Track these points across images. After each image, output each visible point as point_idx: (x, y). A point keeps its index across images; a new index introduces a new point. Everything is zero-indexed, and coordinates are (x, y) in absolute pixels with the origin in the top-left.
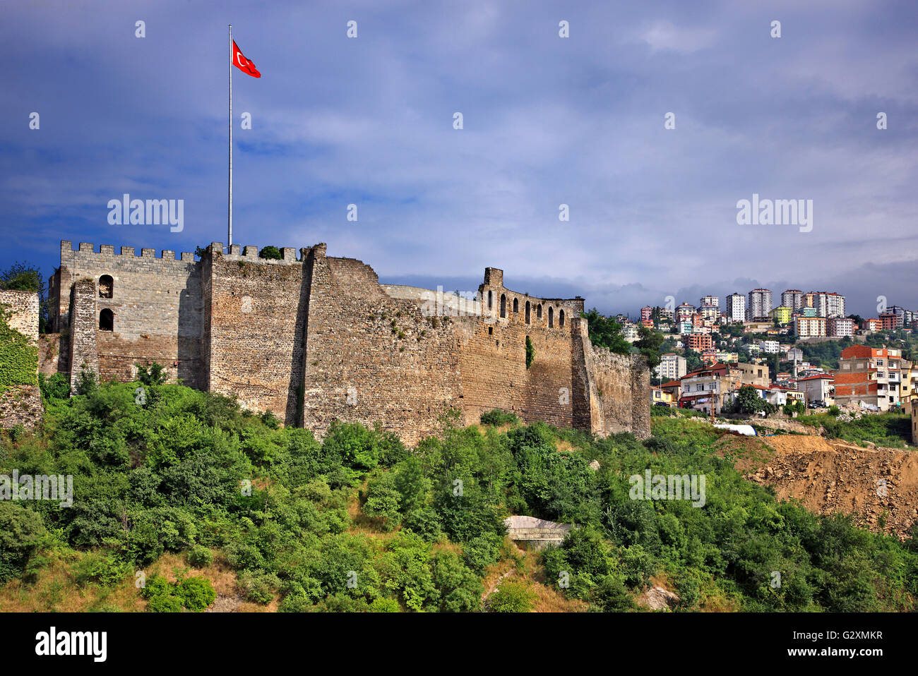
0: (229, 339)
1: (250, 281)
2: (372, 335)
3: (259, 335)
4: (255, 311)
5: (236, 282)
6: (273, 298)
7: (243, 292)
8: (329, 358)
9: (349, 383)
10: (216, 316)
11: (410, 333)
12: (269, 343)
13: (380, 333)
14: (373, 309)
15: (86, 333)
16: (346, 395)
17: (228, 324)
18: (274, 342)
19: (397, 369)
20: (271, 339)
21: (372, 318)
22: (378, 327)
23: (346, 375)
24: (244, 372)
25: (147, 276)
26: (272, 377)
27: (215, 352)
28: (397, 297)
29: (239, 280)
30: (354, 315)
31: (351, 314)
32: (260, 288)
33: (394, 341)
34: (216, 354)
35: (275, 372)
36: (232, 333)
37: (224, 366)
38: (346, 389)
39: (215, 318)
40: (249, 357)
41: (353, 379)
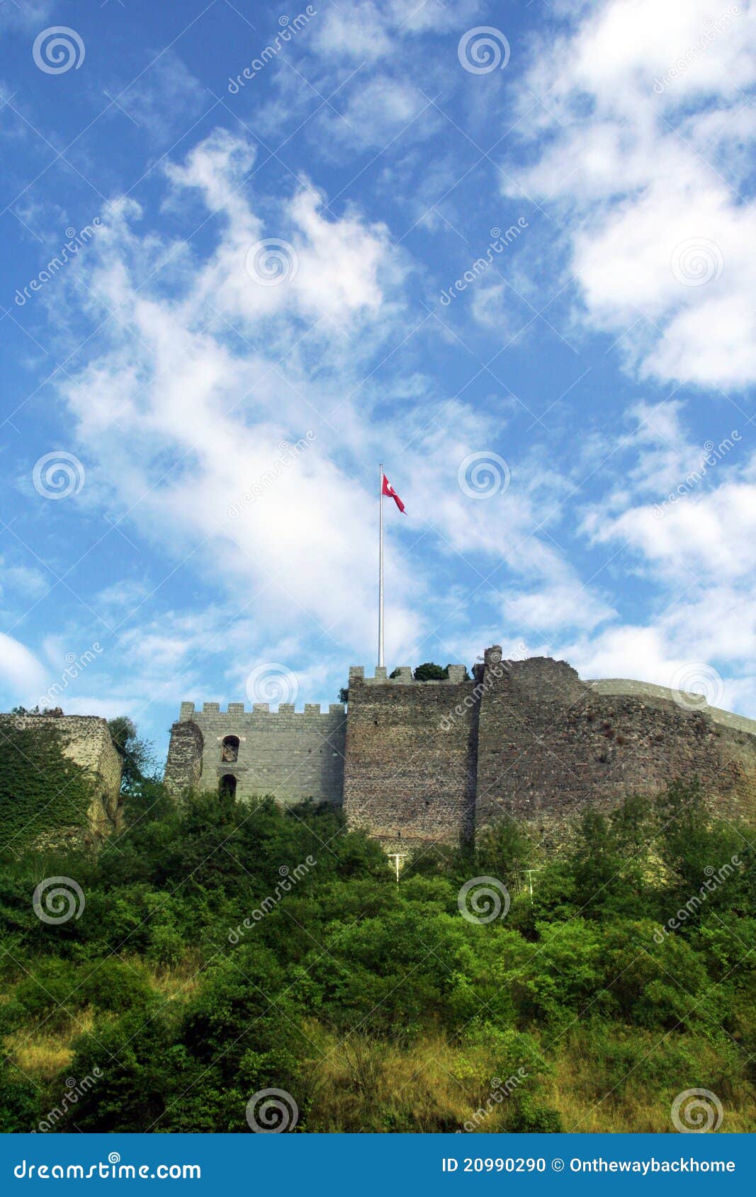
0: (369, 778)
1: (400, 707)
2: (576, 745)
3: (414, 772)
4: (407, 742)
5: (381, 709)
6: (434, 725)
7: (390, 721)
8: (512, 782)
9: (545, 812)
10: (352, 752)
11: (636, 737)
12: (428, 782)
13: (588, 741)
14: (574, 713)
15: (177, 781)
16: (542, 831)
17: (368, 760)
18: (437, 780)
19: (620, 786)
20: (432, 775)
21: (574, 724)
22: (584, 733)
23: (538, 801)
24: (391, 821)
25: (282, 734)
26: (434, 827)
27: (349, 796)
28: (608, 693)
29: (384, 707)
30: (546, 723)
31: (540, 723)
32: (414, 714)
33: (610, 749)
34: (351, 799)
35: (439, 818)
36: (375, 771)
37: (362, 813)
38: (541, 821)
39: (350, 753)
40: (400, 801)
41: (551, 808)
